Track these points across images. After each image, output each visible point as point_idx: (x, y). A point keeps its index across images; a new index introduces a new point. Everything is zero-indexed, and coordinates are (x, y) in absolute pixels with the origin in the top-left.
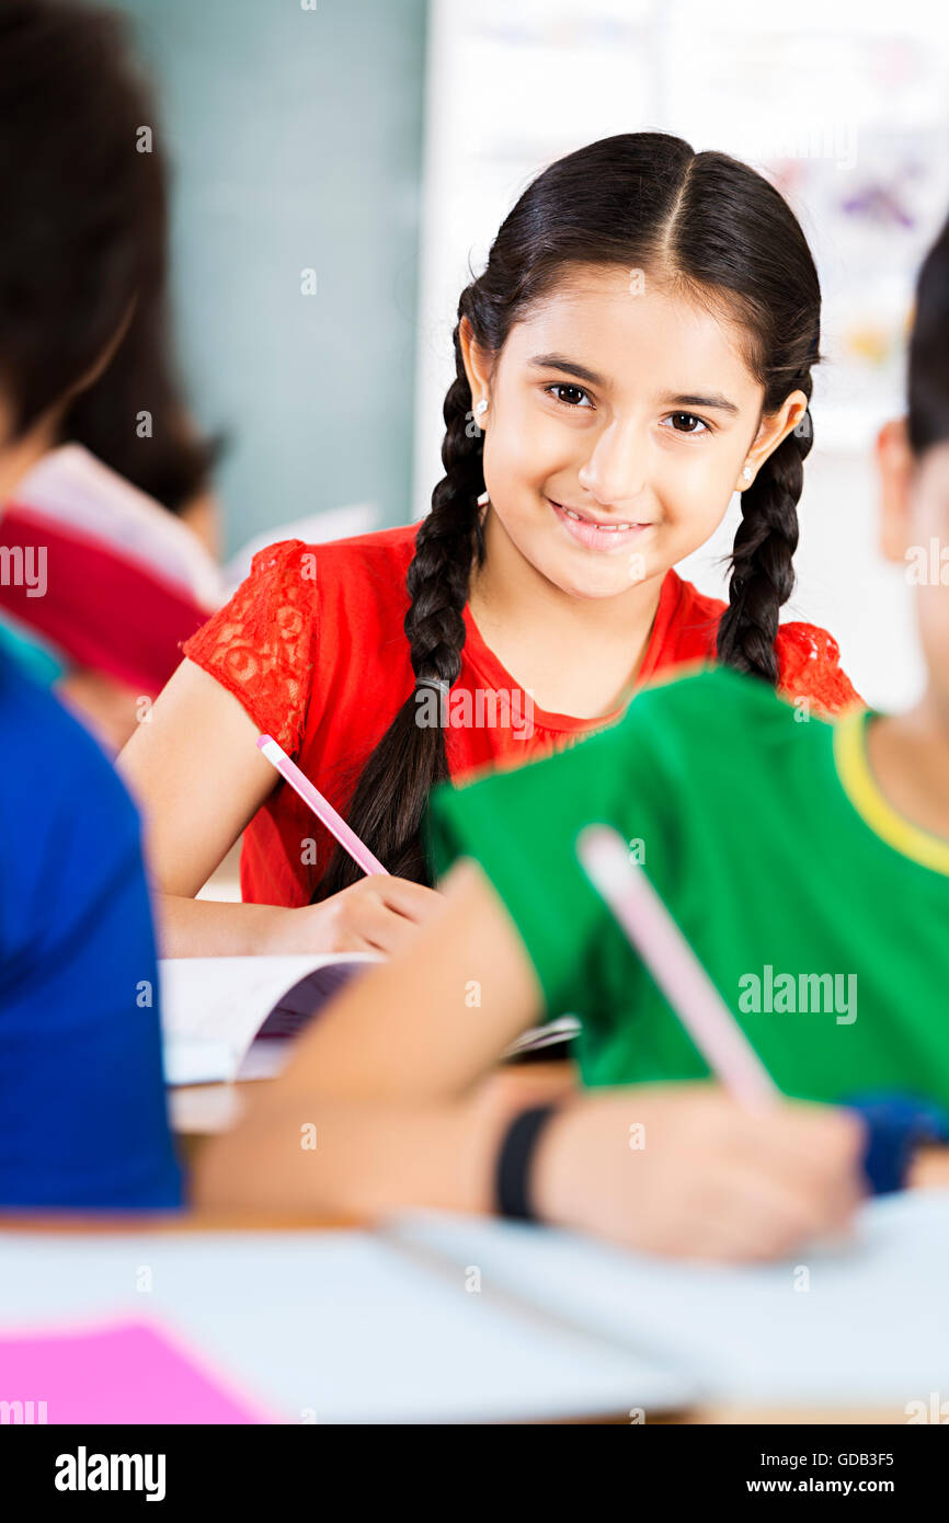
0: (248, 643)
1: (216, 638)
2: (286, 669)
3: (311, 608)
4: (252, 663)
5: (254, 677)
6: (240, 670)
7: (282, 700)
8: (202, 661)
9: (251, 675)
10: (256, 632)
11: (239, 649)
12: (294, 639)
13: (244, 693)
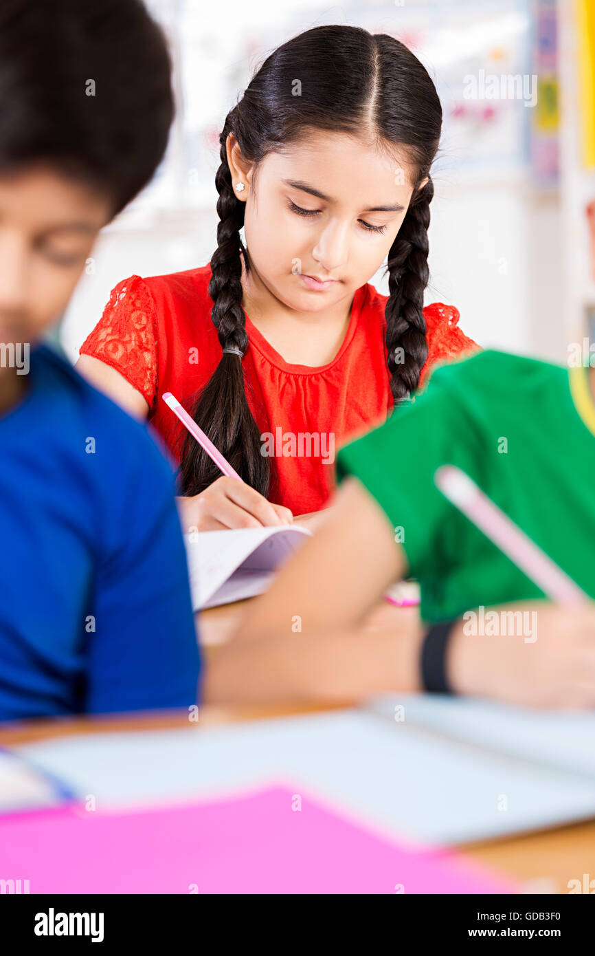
0: (116, 337)
1: (97, 338)
2: (142, 347)
3: (150, 308)
4: (120, 347)
5: (123, 355)
6: (115, 353)
7: (142, 366)
8: (91, 352)
9: (121, 355)
10: (120, 330)
11: (111, 341)
12: (144, 328)
13: (119, 366)
